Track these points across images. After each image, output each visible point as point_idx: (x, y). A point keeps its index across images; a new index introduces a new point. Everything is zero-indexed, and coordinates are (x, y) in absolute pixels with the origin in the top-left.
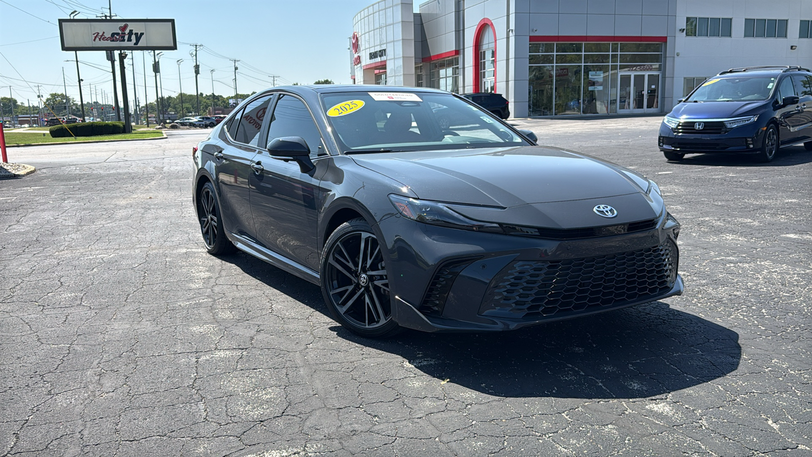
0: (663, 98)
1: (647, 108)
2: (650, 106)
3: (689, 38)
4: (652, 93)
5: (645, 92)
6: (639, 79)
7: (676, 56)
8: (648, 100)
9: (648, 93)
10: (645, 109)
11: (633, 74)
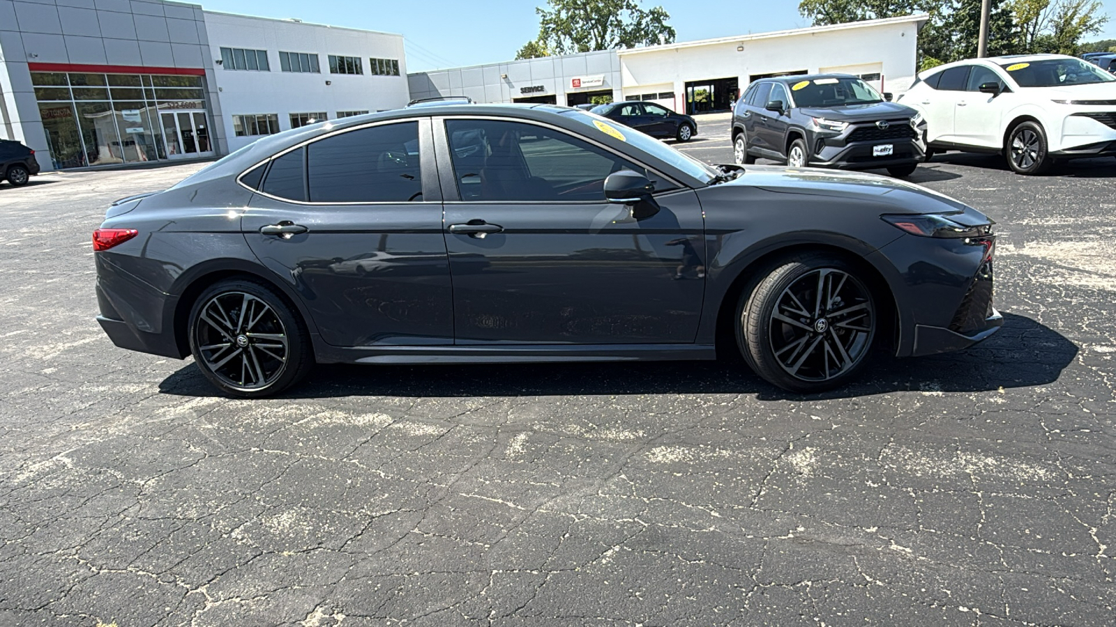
0: (216, 139)
1: (201, 151)
2: (203, 149)
3: (228, 72)
4: (203, 133)
5: (194, 133)
6: (184, 118)
7: (219, 91)
8: (199, 142)
9: (198, 134)
10: (199, 153)
11: (175, 113)
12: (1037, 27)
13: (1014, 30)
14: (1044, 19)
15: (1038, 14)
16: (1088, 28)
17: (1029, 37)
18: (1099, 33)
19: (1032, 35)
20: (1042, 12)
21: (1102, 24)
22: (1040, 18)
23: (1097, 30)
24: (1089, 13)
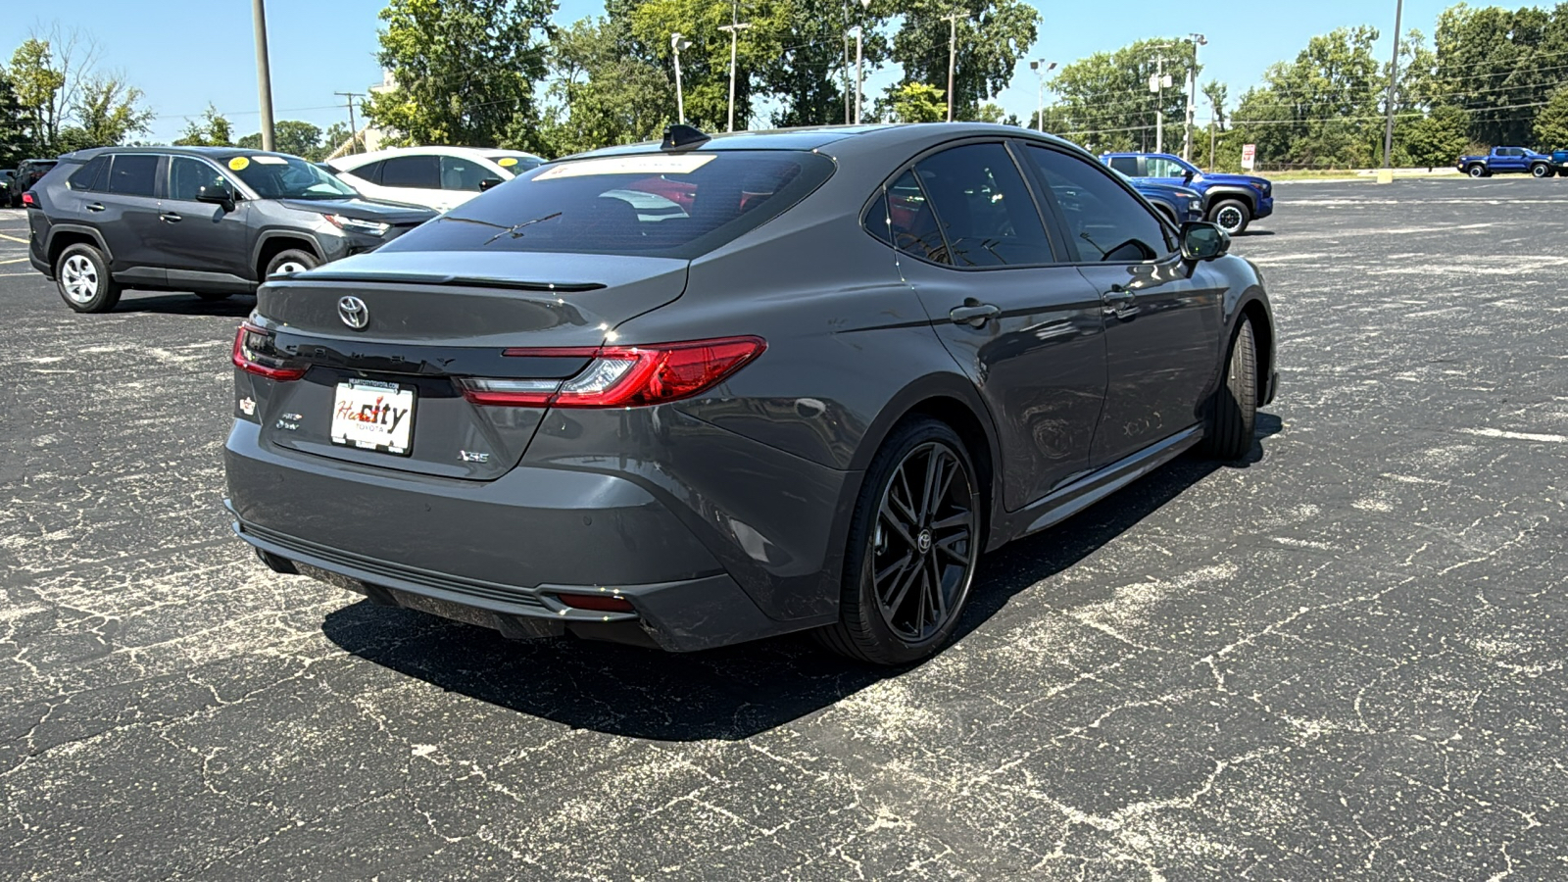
12: (55, 115)
13: (21, 115)
14: (63, 104)
15: (52, 96)
16: (131, 125)
17: (46, 129)
18: (146, 133)
19: (50, 126)
20: (58, 92)
21: (148, 121)
22: (57, 103)
23: (142, 129)
24: (128, 103)
